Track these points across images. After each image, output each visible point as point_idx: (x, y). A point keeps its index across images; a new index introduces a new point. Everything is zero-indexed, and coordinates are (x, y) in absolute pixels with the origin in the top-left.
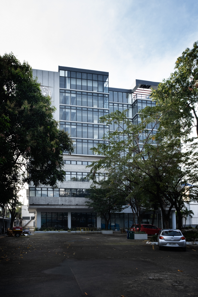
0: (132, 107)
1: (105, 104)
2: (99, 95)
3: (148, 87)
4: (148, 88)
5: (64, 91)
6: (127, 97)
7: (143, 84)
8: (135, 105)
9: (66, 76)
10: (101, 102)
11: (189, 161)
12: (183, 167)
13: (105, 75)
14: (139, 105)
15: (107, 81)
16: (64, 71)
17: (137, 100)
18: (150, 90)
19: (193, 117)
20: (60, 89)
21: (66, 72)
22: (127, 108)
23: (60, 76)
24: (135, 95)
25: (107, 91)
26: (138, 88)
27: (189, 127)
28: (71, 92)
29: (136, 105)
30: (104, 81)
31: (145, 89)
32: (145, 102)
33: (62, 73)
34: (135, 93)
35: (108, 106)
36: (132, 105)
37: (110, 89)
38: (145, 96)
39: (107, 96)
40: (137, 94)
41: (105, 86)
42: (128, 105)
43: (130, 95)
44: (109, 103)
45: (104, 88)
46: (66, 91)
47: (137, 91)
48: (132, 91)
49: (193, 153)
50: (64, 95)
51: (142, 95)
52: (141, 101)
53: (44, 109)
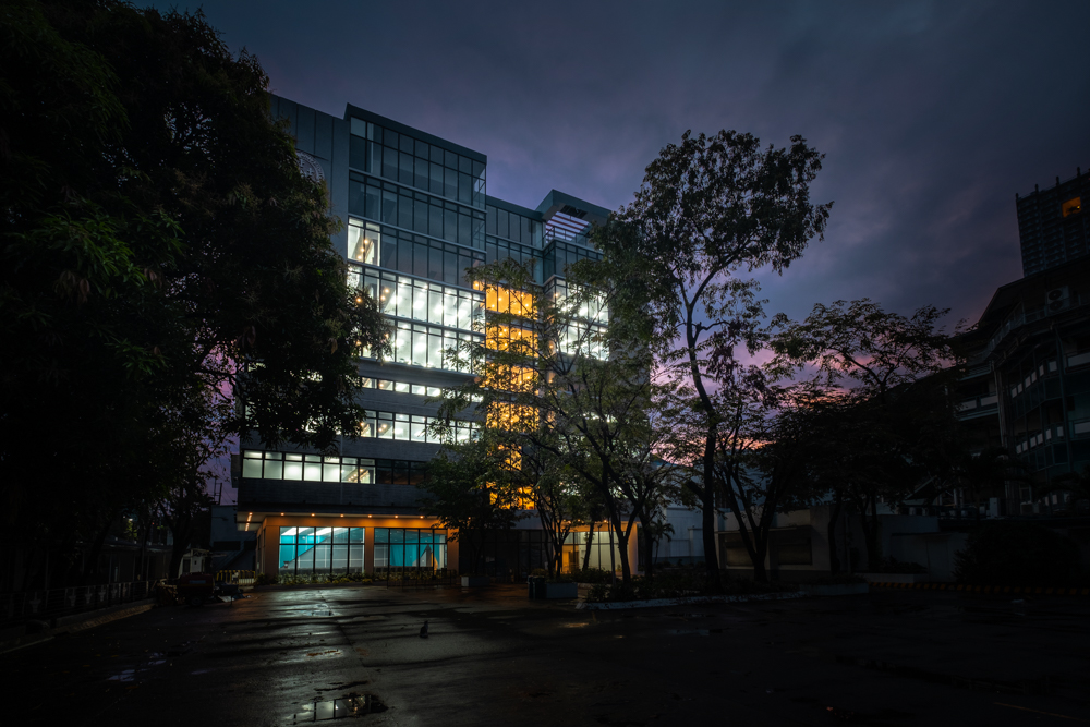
0: (544, 258)
1: (477, 236)
2: (461, 210)
3: (581, 215)
4: (581, 217)
5: (362, 179)
6: (532, 230)
7: (574, 208)
8: (549, 253)
9: (370, 137)
10: (465, 233)
11: (670, 406)
12: (655, 419)
13: (480, 160)
14: (559, 254)
15: (482, 176)
16: (364, 123)
17: (554, 242)
18: (586, 223)
19: (681, 303)
20: (350, 171)
21: (371, 126)
22: (529, 257)
23: (351, 134)
24: (550, 228)
25: (483, 205)
26: (558, 213)
27: (673, 323)
28: (382, 185)
29: (552, 252)
30: (474, 177)
31: (573, 218)
32: (574, 250)
33: (358, 128)
34: (550, 222)
35: (482, 243)
36: (542, 252)
37: (489, 201)
38: (574, 235)
39: (481, 216)
40: (554, 226)
41: (476, 189)
42: (533, 250)
43: (538, 226)
44: (486, 235)
45: (472, 194)
46: (369, 181)
47: (553, 218)
48: (543, 217)
49: (678, 387)
50: (363, 190)
51: (567, 233)
52: (563, 246)
53: (307, 217)
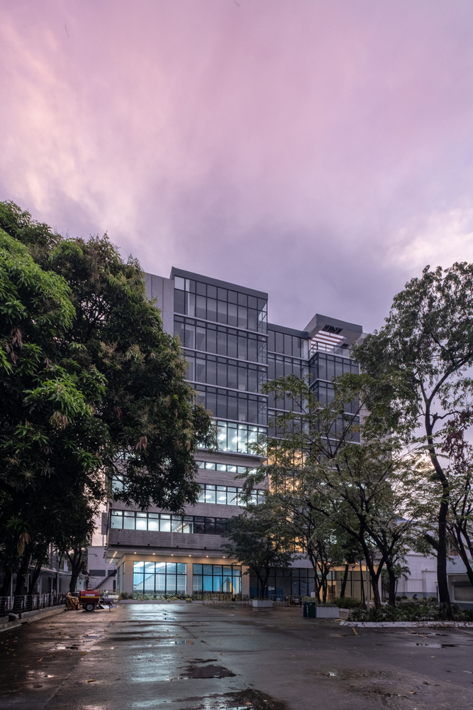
0: (309, 366)
1: (260, 354)
2: (250, 336)
3: (338, 331)
4: (337, 333)
5: (182, 320)
6: (300, 346)
7: (332, 327)
8: (314, 362)
9: (188, 290)
10: (252, 351)
11: (410, 477)
12: (397, 487)
13: (262, 298)
14: (322, 363)
15: (264, 309)
16: (183, 279)
17: (317, 354)
18: (342, 337)
19: (421, 399)
20: (175, 315)
21: (188, 281)
22: (299, 366)
23: (175, 289)
24: (314, 343)
25: (265, 331)
26: (320, 332)
27: (414, 414)
28: (195, 323)
29: (316, 362)
30: (258, 311)
31: (332, 335)
32: (332, 359)
33: (179, 283)
34: (314, 339)
35: (265, 359)
36: (309, 362)
37: (270, 327)
38: (332, 347)
39: (264, 339)
40: (317, 342)
41: (260, 319)
42: (301, 361)
43: (305, 343)
44: (268, 353)
45: (258, 324)
46: (187, 321)
47: (317, 335)
48: (309, 336)
49: (417, 463)
50: (183, 328)
51: (327, 346)
52: (324, 357)
53: (172, 364)
